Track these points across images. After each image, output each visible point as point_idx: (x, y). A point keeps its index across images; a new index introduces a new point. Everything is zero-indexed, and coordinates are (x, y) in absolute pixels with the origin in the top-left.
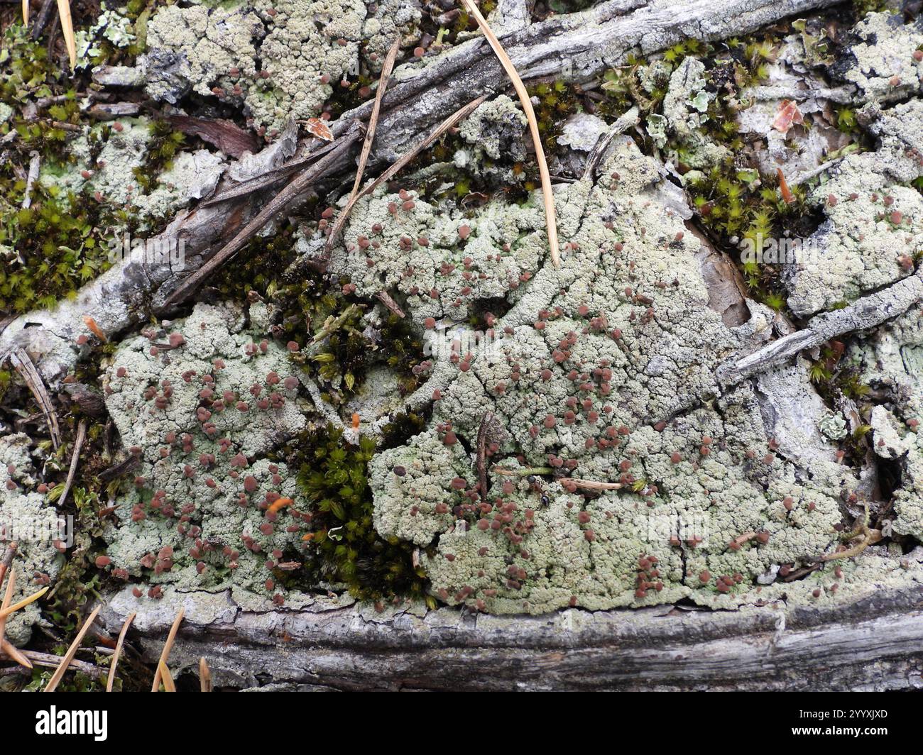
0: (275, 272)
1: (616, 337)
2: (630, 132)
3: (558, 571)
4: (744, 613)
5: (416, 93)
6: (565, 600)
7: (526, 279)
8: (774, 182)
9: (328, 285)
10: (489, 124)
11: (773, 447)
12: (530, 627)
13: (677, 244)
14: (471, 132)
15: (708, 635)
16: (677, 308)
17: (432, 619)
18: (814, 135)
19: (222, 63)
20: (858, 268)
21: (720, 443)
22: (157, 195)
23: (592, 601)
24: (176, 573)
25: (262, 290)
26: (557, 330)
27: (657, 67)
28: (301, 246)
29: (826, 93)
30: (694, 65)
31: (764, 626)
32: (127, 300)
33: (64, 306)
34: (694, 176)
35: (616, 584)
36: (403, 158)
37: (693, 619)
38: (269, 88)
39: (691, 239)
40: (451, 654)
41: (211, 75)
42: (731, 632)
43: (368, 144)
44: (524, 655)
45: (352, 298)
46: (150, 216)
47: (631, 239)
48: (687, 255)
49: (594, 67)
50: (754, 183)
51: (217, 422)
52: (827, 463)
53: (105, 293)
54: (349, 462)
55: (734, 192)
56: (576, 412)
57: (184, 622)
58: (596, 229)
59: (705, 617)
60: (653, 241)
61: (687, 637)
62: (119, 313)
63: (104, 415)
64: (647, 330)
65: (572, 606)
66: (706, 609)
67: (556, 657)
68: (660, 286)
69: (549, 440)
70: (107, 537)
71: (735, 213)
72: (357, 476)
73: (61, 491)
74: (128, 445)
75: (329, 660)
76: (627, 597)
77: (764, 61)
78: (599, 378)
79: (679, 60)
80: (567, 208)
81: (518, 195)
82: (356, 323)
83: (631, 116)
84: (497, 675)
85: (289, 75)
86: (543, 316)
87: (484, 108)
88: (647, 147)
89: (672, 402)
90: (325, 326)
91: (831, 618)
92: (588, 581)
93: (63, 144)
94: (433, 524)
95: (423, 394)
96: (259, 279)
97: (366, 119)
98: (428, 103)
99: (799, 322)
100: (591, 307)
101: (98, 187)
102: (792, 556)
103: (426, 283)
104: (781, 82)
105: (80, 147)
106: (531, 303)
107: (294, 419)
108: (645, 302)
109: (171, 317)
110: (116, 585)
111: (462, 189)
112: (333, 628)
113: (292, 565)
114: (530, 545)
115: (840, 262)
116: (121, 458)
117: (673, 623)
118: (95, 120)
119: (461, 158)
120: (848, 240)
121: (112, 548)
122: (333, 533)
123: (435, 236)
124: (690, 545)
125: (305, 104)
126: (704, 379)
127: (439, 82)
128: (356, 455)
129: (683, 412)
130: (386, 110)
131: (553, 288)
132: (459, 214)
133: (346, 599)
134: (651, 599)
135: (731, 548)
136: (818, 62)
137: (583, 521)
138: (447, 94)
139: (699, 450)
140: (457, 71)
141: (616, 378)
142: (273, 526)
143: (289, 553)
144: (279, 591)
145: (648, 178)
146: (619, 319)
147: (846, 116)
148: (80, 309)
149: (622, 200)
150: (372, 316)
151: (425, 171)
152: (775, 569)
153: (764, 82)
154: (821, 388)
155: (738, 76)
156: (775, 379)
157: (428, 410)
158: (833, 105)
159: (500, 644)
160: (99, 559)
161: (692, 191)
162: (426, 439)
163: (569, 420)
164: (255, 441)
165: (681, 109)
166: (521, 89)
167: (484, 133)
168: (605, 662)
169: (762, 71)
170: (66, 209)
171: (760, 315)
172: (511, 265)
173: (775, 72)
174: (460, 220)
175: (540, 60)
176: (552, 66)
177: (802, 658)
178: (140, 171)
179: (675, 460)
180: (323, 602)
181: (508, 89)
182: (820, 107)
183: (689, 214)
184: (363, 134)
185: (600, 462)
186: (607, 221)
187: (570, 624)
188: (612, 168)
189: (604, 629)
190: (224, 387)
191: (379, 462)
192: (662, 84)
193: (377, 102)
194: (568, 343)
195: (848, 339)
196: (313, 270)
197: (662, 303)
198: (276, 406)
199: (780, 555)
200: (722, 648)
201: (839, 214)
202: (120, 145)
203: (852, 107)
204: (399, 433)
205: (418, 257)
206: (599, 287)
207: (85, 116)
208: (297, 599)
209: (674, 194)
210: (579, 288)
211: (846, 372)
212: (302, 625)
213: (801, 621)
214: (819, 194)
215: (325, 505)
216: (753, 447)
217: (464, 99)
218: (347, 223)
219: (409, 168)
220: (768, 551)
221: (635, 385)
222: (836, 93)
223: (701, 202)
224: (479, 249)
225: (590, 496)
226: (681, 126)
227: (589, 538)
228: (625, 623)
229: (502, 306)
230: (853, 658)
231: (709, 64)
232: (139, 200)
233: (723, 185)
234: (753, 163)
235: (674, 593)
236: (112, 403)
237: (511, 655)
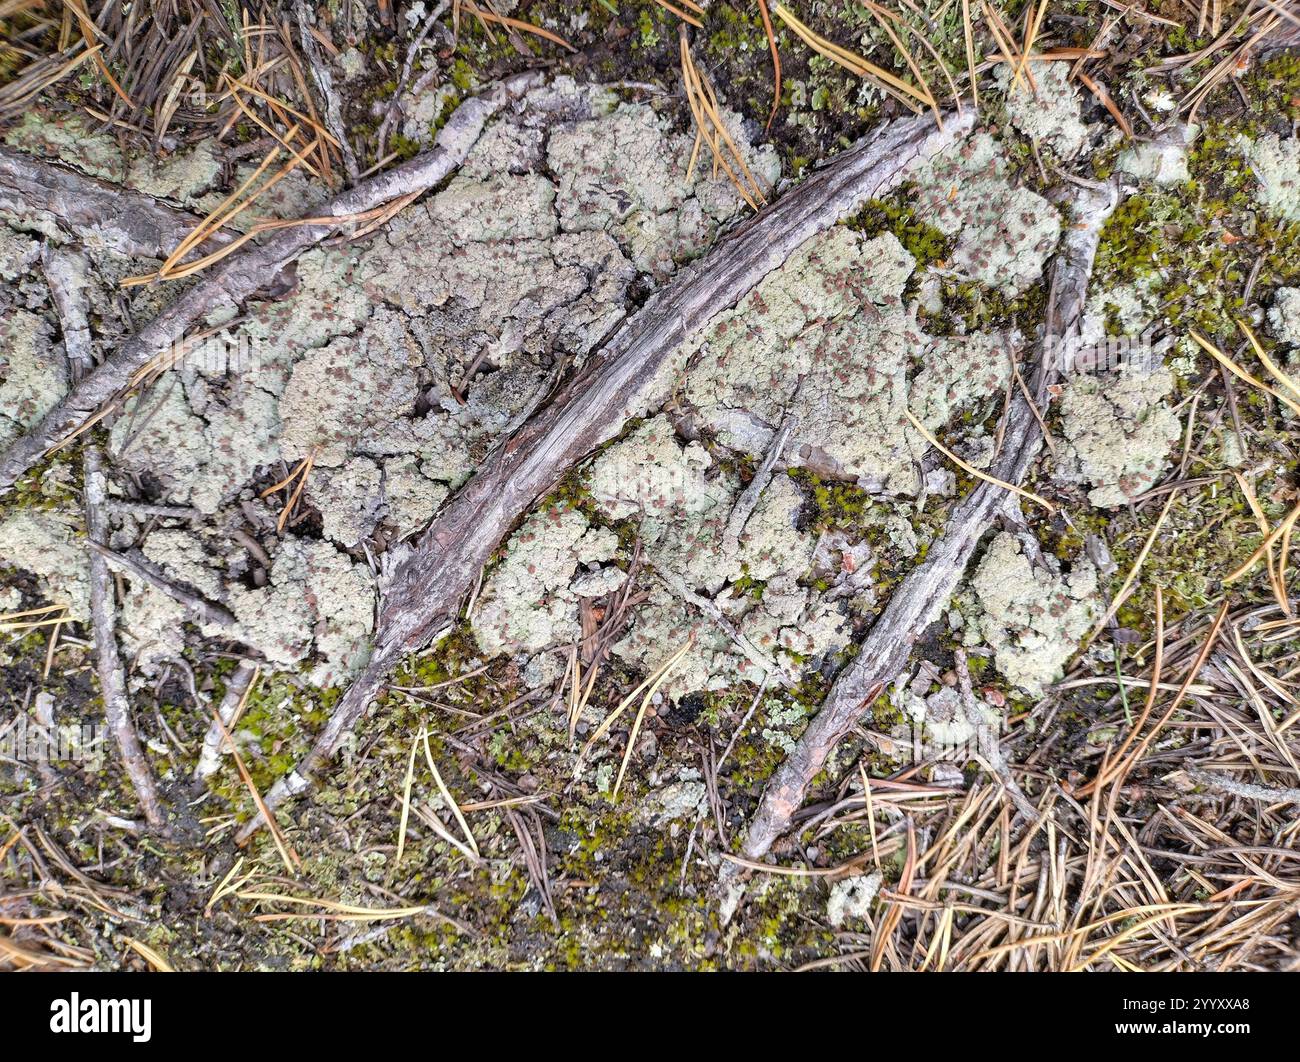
0: (1021, 314)
1: (851, 400)
2: (914, 499)
3: (798, 277)
4: (705, 321)
5: (1026, 438)
6: (786, 266)
7: (910, 394)
8: (831, 529)
9: (993, 325)
10: (982, 449)
11: (744, 409)
12: (792, 243)
13: (856, 463)
14: (988, 441)
15: (713, 298)
16: (835, 434)
17: (835, 215)
18: (829, 565)
19: (1124, 384)
20: (768, 517)
21: (767, 393)
22: (1101, 306)
23: (774, 275)
24: (957, 151)
25: (1020, 301)
26: (881, 382)
27: (925, 539)
28: (1018, 334)
29: (840, 589)
30: (910, 552)
31: (692, 322)
32: (1076, 250)
33: (1100, 227)
34: (869, 504)
35: (768, 291)
36: (1008, 406)
37: (726, 300)
38: (1091, 392)
39: (851, 470)
40: (816, 205)
41: (1123, 375)
42: (705, 308)
43: (1029, 398)
44: (786, 228)
45: (978, 328)
46: (1096, 293)
47: (878, 448)
48: (848, 461)
49: (955, 514)
50: (840, 522)
51: (993, 228)
52: (715, 420)
53: (1088, 245)
54: (925, 254)
55: (847, 508)
56: (843, 354)
57: (938, 129)
58: (897, 439)
59: (721, 305)
60: (867, 456)
61: (723, 289)
62: (1075, 241)
63: (1044, 193)
64: (840, 414)
65: (781, 266)
66: (724, 309)
67: (771, 237)
68: (849, 437)
69: (845, 333)
70: (998, 144)
71: (840, 498)
72: (917, 250)
73: (1036, 144)
74: (1022, 189)
75: (864, 163)
76: (760, 289)
77: (879, 581)
78: (845, 378)
79: (919, 549)
80: (917, 439)
81: (941, 431)
82: (966, 320)
83: (921, 505)
84: (789, 211)
85: (1089, 403)
86: (890, 384)
87: (991, 454)
88: (902, 497)
89: (806, 391)
90: (981, 309)
91: (666, 348)
92: (782, 282)
93: (1162, 296)
94: (868, 256)
95: (914, 309)
96: (1025, 305)
97: (1039, 409)
98: (1017, 438)
99: (774, 472)
100: (872, 404)
101: (1129, 289)
102: (701, 365)
103: (952, 359)
104: (863, 578)
105: (1153, 300)
106: (900, 386)
107: (960, 257)
108: (851, 425)
109: (1049, 260)
110: (977, 126)
111: (967, 416)
112: (873, 177)
113: (911, 192)
114: (820, 278)
115: (778, 513)
116: (1020, 182)
117: (733, 291)
118: (1155, 319)
119: (980, 429)
120: (780, 527)
121: (991, 140)
122: (906, 218)
123: (965, 383)
124: (749, 336)
125: (1070, 396)
126: (798, 412)
127: (1020, 452)
128: (925, 261)
129: (798, 389)
130: (1034, 419)
131: (896, 398)
132: (959, 404)
133: (877, 196)
134: (750, 296)
135: (730, 348)
136: (855, 600)
137: (804, 308)
138: (1012, 448)
139: (775, 381)
140: (1016, 462)
141: (838, 382)
142: (934, 202)
143: (915, 197)
144: (907, 177)
145: (891, 482)
146: (856, 408)
147: (822, 586)
148: (1093, 229)
149: (896, 463)
150: (962, 328)
151: (991, 409)
152: (704, 353)
153: (870, 572)
154: (739, 454)
155: (886, 563)
156: (766, 439)
157: (906, 304)
158: (831, 586)
159: (799, 225)
160: (994, 129)
161: (865, 496)
162: (900, 289)
163: (843, 347)
164: (969, 234)
165: (900, 527)
166: (982, 476)
167: (981, 445)
168: (749, 252)
169: (876, 576)
170: (1137, 269)
171: (796, 460)
172: (922, 395)
173: (869, 581)
174: (957, 401)
175: (983, 498)
176: (975, 499)
177: (664, 320)
178: (1117, 310)
179: (784, 366)
180: (885, 188)
181: (987, 471)
182: (836, 581)
183: (859, 484)
184: (1034, 401)
185: (815, 342)
186: (894, 449)
187: (776, 257)
188: (911, 474)
189: (761, 265)
190: (1002, 247)
191: (911, 263)
192: (917, 531)
193: (1041, 419)
194: (871, 380)
195: (745, 485)
196: (1005, 327)
197: (844, 431)
198: (973, 256)
199: (708, 360)
200: (704, 297)
201: (793, 535)
202: (1136, 315)
203: (823, 592)
204: (912, 286)
205: (966, 366)
206: (876, 416)
207: (1163, 316)
208: (897, 181)
209: (872, 487)
210: (885, 408)
211: (733, 471)
212: (888, 168)
213: (677, 338)
214: (808, 538)
215: (919, 228)
216: (753, 401)
217: (1003, 453)
218: (1010, 358)
219: (1001, 405)
220: (715, 358)
221: (826, 386)
222: (834, 593)
223: (858, 493)
224: (940, 394)
225: (809, 323)
226: (894, 519)
227: (797, 301)
228: (752, 277)
229: (912, 376)
230: (642, 338)
231: (905, 559)
232: (1107, 297)
233: (854, 507)
234: (848, 530)
235: (743, 306)
236: (1044, 202)
237: (791, 224)
